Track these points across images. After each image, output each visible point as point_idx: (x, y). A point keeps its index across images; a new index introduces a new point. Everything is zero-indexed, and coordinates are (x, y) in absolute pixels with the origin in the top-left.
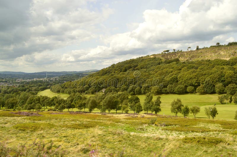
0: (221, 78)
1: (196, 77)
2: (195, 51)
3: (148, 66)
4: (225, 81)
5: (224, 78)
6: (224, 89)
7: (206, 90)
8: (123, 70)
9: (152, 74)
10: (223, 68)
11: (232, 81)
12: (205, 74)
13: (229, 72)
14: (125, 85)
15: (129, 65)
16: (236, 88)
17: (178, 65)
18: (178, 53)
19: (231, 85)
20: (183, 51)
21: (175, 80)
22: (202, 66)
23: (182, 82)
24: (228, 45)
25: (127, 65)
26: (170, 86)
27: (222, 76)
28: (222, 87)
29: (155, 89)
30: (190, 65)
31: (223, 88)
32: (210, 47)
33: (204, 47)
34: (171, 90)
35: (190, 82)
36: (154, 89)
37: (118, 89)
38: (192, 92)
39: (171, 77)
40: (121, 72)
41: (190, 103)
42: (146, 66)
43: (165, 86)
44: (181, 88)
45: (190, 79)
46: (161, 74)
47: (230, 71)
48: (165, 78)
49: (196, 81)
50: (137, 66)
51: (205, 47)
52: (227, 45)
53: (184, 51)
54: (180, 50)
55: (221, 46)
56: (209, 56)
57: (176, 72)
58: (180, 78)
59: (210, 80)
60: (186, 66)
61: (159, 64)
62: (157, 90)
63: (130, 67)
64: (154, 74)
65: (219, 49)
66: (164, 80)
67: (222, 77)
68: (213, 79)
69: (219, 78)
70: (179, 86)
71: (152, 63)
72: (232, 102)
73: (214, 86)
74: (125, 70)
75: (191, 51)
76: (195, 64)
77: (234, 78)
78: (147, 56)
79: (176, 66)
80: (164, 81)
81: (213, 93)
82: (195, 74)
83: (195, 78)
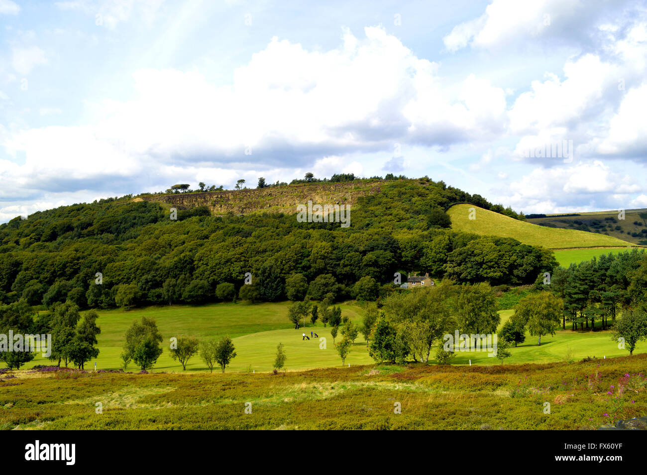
0: (300, 262)
1: (243, 258)
2: (254, 190)
3: (122, 226)
4: (310, 267)
5: (309, 261)
6: (307, 288)
7: (264, 292)
8: (44, 235)
9: (126, 250)
10: (309, 236)
11: (325, 268)
12: (265, 251)
13: (319, 244)
14: (41, 282)
15: (66, 220)
16: (332, 286)
17: (202, 226)
18: (211, 195)
19: (321, 278)
20: (224, 189)
21: (187, 266)
22: (263, 228)
23: (204, 271)
24: (332, 181)
25: (60, 222)
26: (171, 283)
27: (303, 256)
28: (302, 283)
29: (128, 291)
30: (232, 225)
31: (303, 286)
32: (291, 183)
33: (278, 182)
34: (174, 293)
35: (226, 270)
36: (125, 293)
37: (13, 296)
38: (228, 299)
39: (176, 259)
40: (38, 240)
41: (219, 327)
42: (118, 225)
43: (158, 284)
44: (200, 288)
45: (227, 262)
46: (150, 250)
47: (324, 243)
48: (161, 261)
49: (241, 268)
50: (90, 225)
51: (280, 183)
52: (329, 181)
53: (229, 190)
54: (217, 187)
55: (315, 181)
56: (288, 205)
57: (192, 242)
58: (200, 260)
59: (275, 266)
60: (222, 228)
61: (155, 220)
62: (132, 296)
63: (69, 228)
64: (132, 249)
65: (310, 189)
66: (155, 267)
67: (305, 257)
68: (282, 262)
69: (296, 261)
70: (194, 282)
71: (135, 219)
72: (318, 321)
73: (283, 280)
74: (50, 236)
75: (246, 191)
76: (247, 223)
77: (332, 259)
78: (125, 197)
79: (197, 227)
80: (157, 270)
81: (281, 298)
82: (239, 250)
83: (238, 260)
